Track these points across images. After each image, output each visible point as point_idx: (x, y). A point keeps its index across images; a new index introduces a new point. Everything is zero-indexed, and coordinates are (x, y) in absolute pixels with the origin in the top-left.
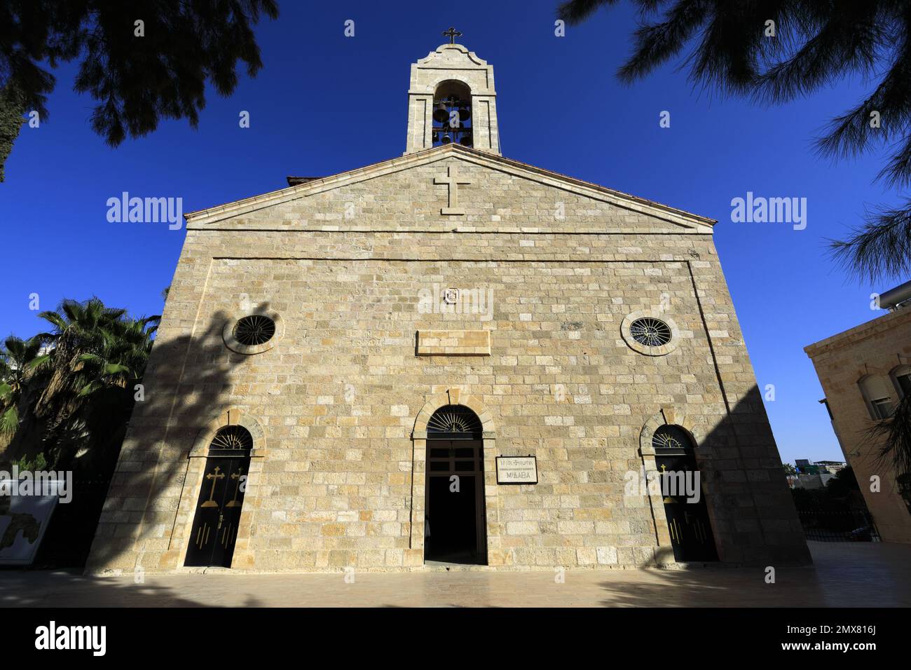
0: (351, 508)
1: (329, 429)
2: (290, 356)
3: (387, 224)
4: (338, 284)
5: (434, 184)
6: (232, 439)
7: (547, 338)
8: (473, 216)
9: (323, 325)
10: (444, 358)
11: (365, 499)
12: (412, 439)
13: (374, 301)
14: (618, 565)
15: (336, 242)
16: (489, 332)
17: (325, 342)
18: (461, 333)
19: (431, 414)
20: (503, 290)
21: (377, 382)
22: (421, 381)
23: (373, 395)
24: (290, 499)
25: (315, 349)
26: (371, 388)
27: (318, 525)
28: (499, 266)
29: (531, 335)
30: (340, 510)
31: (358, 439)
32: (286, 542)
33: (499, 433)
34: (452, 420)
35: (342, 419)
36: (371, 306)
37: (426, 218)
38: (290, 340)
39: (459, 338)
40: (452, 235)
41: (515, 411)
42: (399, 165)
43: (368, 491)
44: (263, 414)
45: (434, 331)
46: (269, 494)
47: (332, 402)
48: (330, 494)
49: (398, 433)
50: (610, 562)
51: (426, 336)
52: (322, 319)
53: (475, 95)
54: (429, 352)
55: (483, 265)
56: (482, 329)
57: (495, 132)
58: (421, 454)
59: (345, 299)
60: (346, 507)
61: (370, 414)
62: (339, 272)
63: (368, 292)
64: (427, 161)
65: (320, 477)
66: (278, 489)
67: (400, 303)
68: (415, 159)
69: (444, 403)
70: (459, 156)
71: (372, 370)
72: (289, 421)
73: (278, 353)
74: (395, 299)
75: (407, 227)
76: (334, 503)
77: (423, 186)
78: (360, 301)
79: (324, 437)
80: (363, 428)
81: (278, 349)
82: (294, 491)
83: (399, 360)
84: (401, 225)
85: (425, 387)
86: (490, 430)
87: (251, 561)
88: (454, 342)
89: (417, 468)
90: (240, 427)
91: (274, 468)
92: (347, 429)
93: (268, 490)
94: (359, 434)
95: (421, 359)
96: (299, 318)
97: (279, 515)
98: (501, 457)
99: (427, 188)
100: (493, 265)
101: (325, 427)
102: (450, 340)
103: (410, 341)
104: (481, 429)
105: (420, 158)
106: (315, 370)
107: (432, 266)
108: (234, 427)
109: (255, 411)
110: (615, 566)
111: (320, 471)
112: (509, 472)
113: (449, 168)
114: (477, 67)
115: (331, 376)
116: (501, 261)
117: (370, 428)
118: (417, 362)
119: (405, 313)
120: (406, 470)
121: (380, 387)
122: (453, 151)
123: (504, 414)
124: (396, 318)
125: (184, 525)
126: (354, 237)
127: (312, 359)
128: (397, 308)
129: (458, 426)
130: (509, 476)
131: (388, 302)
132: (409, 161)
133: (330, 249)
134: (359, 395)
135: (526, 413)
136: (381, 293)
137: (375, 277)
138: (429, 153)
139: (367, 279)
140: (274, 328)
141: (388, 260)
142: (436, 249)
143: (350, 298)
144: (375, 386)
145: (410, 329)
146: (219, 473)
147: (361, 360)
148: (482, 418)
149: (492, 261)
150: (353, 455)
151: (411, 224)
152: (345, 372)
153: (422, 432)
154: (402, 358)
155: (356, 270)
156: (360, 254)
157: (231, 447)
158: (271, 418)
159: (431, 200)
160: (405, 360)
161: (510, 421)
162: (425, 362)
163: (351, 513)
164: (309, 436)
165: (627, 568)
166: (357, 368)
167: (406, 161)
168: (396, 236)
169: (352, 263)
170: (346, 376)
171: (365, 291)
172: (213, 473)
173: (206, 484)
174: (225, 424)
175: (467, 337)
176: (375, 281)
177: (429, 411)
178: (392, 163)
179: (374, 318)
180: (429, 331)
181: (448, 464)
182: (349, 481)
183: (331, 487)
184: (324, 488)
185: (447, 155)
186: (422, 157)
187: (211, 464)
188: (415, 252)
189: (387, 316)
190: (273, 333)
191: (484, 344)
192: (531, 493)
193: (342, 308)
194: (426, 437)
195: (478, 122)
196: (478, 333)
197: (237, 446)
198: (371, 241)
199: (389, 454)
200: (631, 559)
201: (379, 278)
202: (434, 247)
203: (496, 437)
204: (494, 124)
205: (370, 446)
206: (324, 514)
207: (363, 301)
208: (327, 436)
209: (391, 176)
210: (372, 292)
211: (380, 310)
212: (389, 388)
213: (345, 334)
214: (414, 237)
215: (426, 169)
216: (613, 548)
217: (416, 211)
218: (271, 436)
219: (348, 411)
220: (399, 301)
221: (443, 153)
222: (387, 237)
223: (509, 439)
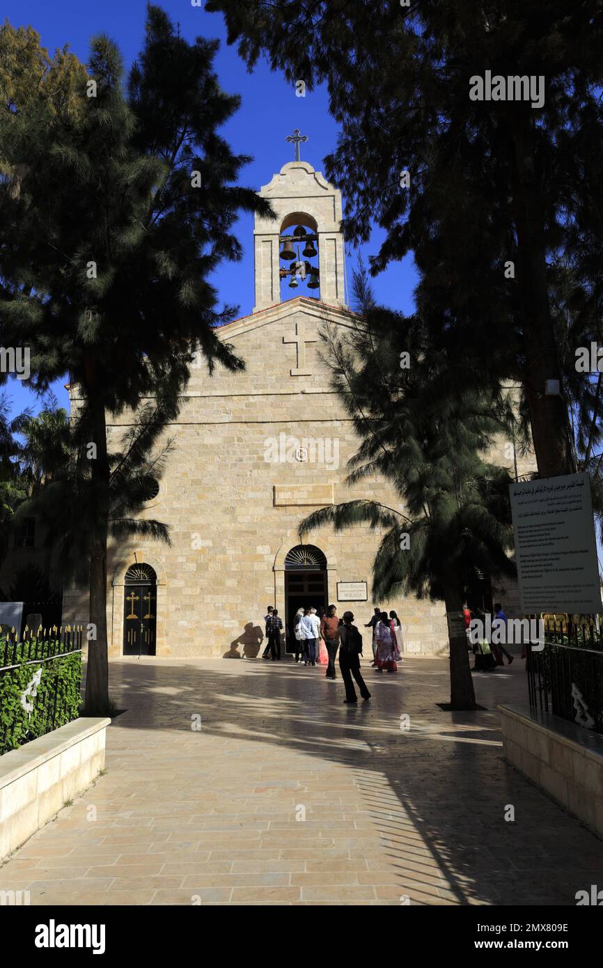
0: (233, 619)
1: (211, 564)
2: (174, 509)
3: (242, 387)
4: (205, 446)
5: (284, 343)
6: (139, 572)
7: (381, 488)
8: (319, 375)
9: (196, 482)
10: (297, 507)
11: (242, 612)
12: (274, 571)
13: (236, 461)
14: (421, 652)
15: (200, 407)
16: (333, 485)
17: (200, 497)
18: (310, 487)
19: (287, 552)
20: (345, 448)
21: (244, 528)
22: (279, 526)
23: (242, 538)
24: (188, 613)
25: (193, 503)
26: (240, 533)
27: (211, 629)
28: (342, 425)
29: (368, 486)
30: (225, 619)
31: (234, 572)
32: (190, 640)
33: (340, 565)
34: (302, 556)
35: (220, 557)
36: (235, 465)
37: (278, 380)
38: (172, 496)
39: (308, 491)
40: (302, 396)
41: (353, 549)
42: (249, 324)
43: (243, 607)
44: (160, 555)
45: (288, 485)
46: (174, 609)
47: (211, 545)
48: (217, 609)
49: (264, 567)
50: (415, 651)
51: (282, 490)
52: (195, 478)
53: (322, 233)
54: (284, 504)
55: (329, 424)
56: (327, 482)
57: (341, 279)
58: (281, 581)
59: (213, 460)
60: (229, 617)
61: (241, 553)
62: (205, 435)
63: (231, 453)
64: (276, 318)
65: (208, 598)
66: (180, 607)
67: (259, 461)
68: (264, 317)
69: (298, 543)
70: (306, 310)
71: (240, 519)
72: (180, 559)
73: (165, 507)
74: (254, 458)
75: (261, 390)
76: (220, 615)
77: (273, 346)
78: (225, 461)
79: (208, 570)
80: (237, 564)
81: (164, 504)
82: (192, 608)
83: (260, 511)
84: (255, 388)
85: (282, 531)
86: (333, 563)
87: (168, 651)
88: (304, 495)
89: (278, 591)
90: (144, 564)
91: (174, 592)
92: (225, 564)
93: (173, 607)
94: (234, 567)
95: (278, 509)
96: (176, 477)
97: (183, 623)
98: (341, 582)
99: (277, 348)
100: (338, 423)
101: (208, 563)
102: (301, 493)
103: (269, 494)
104: (326, 562)
105: (269, 315)
106: (195, 520)
107: (284, 427)
108: (140, 564)
109: (154, 552)
110: (418, 653)
111: (207, 594)
112: (346, 593)
113: (296, 325)
114: (324, 192)
115: (208, 524)
116: (344, 420)
117: (242, 563)
118: (275, 511)
119: (263, 471)
120: (269, 592)
121: (247, 532)
122: (301, 305)
123: (343, 551)
124: (256, 475)
125: (119, 630)
126: (215, 402)
127: (192, 511)
128: (256, 466)
129: (308, 560)
130: (346, 595)
131: (249, 461)
132: (259, 319)
133: (195, 413)
134: (231, 538)
135: (361, 550)
136: (242, 453)
137: (236, 439)
138: (278, 309)
139: (229, 441)
140: (158, 486)
141: (246, 422)
142: (287, 410)
143: (216, 458)
144: (244, 532)
145: (268, 484)
146: (135, 596)
147: (231, 511)
148: (326, 554)
149: (337, 420)
150: (231, 583)
151: (264, 387)
152: (219, 521)
153: (281, 566)
154: (263, 508)
155: (219, 432)
156: (221, 418)
157: (140, 578)
158: (167, 557)
159: (282, 360)
160: (265, 510)
161: (348, 556)
162: (281, 511)
163: (233, 621)
164: (197, 569)
165: (427, 654)
166: (228, 517)
167: (256, 320)
168: (251, 399)
169: (215, 426)
170: (220, 524)
171: (228, 452)
172: (131, 596)
173: (127, 604)
174: (134, 562)
175: (315, 490)
176: (236, 442)
177: (286, 550)
178: (244, 322)
179: (238, 475)
180: (283, 485)
181: (302, 586)
182: (229, 601)
183: (217, 605)
184: (212, 605)
185: (295, 309)
186: (271, 314)
187: (128, 590)
188: (268, 414)
189: (249, 473)
190: (158, 491)
191: (329, 496)
192: (363, 607)
193: (210, 468)
194: (284, 569)
195: (324, 267)
196: (323, 487)
197: (144, 577)
198: (230, 405)
199: (257, 581)
200: (430, 649)
201: (240, 440)
202: (285, 409)
203: (337, 568)
204: (341, 269)
205: (243, 576)
206: (215, 623)
207: (227, 461)
208: (210, 569)
209: (243, 337)
210: (234, 453)
211: (242, 469)
212: (254, 533)
213: (215, 490)
214: (267, 399)
215: (276, 326)
216: (419, 642)
217: (268, 373)
218: (168, 570)
219: (224, 551)
220: (258, 460)
221: (291, 308)
222: (244, 400)
223: (347, 570)
